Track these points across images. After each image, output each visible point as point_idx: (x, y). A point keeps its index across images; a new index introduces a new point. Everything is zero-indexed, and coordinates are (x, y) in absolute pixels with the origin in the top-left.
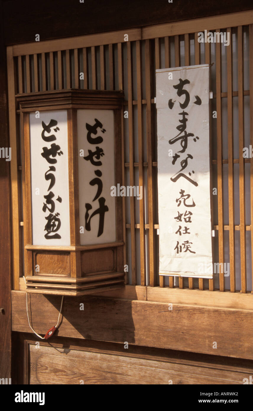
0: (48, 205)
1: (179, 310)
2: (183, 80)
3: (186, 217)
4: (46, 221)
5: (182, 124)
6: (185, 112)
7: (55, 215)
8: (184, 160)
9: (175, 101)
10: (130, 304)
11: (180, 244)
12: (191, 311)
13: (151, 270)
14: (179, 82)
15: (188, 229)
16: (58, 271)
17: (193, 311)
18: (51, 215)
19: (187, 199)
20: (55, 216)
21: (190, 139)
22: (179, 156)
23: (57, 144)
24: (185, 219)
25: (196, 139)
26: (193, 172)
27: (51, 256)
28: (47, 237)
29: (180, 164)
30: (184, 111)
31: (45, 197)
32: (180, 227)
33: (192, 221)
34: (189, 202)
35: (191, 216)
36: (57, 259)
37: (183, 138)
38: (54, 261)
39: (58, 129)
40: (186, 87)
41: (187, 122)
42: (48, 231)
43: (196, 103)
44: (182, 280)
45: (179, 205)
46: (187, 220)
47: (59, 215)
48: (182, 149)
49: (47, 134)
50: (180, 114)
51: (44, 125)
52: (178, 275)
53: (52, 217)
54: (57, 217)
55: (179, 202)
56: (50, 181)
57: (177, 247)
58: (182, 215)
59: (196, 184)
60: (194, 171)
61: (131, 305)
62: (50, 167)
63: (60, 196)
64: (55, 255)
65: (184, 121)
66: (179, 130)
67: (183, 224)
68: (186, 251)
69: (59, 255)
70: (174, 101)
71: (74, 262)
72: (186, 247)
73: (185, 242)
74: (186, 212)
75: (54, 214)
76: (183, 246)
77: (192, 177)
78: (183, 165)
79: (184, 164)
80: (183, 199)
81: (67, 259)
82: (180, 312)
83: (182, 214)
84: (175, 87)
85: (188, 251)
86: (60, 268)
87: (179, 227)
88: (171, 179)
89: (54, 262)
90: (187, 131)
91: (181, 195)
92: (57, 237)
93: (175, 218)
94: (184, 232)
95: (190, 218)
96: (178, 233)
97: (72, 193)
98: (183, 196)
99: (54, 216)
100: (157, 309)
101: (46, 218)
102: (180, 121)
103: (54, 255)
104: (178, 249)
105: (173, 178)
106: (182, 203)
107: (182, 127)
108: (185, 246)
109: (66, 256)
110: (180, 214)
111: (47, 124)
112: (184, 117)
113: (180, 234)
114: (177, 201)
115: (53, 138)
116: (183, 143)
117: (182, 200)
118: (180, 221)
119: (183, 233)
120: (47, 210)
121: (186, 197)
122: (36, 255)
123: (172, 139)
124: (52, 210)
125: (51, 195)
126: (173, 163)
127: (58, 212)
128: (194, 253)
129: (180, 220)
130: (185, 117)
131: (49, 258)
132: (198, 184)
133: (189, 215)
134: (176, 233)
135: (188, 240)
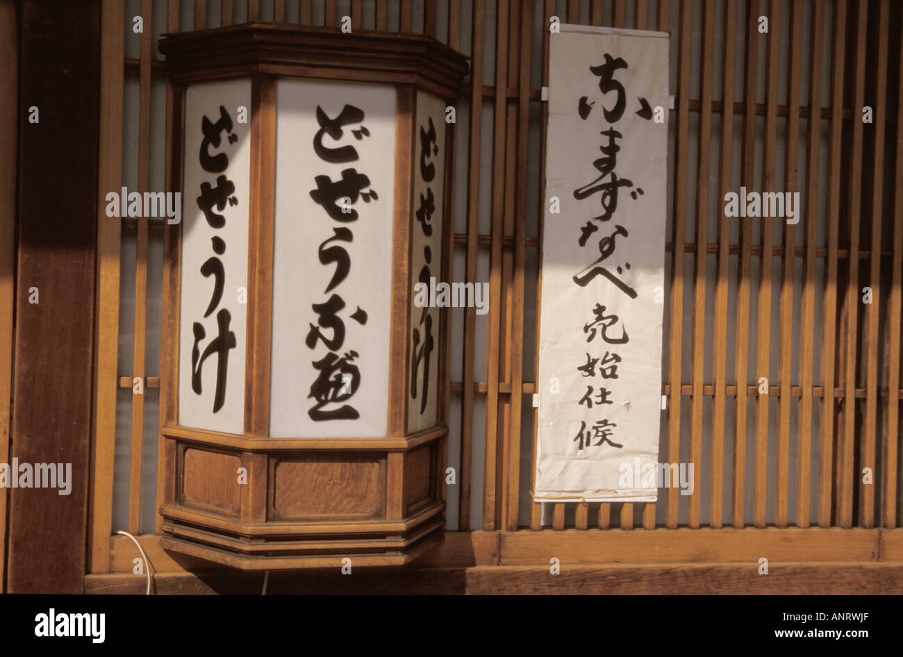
0: (323, 331)
1: (584, 580)
2: (614, 58)
3: (605, 366)
4: (316, 374)
5: (608, 156)
6: (614, 129)
7: (344, 357)
8: (607, 238)
9: (594, 103)
10: (463, 576)
11: (589, 427)
12: (612, 577)
13: (511, 492)
14: (603, 62)
15: (609, 393)
16: (341, 504)
17: (614, 578)
18: (331, 357)
19: (610, 324)
20: (343, 361)
21: (623, 191)
22: (595, 229)
23: (359, 171)
24: (603, 371)
25: (638, 194)
26: (628, 266)
27: (322, 465)
28: (316, 415)
29: (598, 245)
30: (611, 129)
31: (316, 308)
32: (590, 390)
33: (619, 376)
34: (614, 332)
35: (617, 364)
36: (339, 473)
37: (608, 189)
38: (330, 480)
39: (365, 131)
40: (619, 75)
41: (617, 153)
42: (318, 399)
43: (639, 113)
44: (586, 510)
45: (590, 339)
46: (608, 372)
47: (354, 358)
48: (603, 212)
49: (328, 142)
50: (603, 133)
51: (321, 116)
52: (579, 498)
53: (334, 363)
54: (349, 362)
55: (590, 333)
56: (333, 266)
57: (580, 435)
58: (595, 361)
59: (632, 293)
60: (630, 263)
61: (466, 578)
62: (335, 230)
63: (362, 308)
64: (334, 462)
65: (612, 150)
66: (600, 169)
67: (598, 382)
68: (600, 443)
69: (346, 462)
70: (592, 102)
71: (397, 478)
72: (600, 434)
73: (599, 422)
74: (607, 354)
75: (340, 353)
76: (593, 432)
77: (624, 278)
78: (606, 248)
79: (608, 247)
80: (602, 326)
81: (370, 473)
82: (586, 583)
83: (598, 359)
84: (595, 70)
85: (605, 442)
86: (348, 496)
87: (587, 389)
88: (575, 279)
89: (331, 483)
90: (617, 174)
91: (597, 315)
92: (349, 413)
93: (580, 369)
94: (600, 399)
95: (614, 368)
96: (586, 402)
97: (403, 301)
98: (600, 318)
99: (342, 359)
100: (531, 582)
101: (317, 365)
102: (603, 149)
103: (330, 462)
104: (583, 439)
105: (580, 277)
106: (599, 335)
107: (606, 163)
108: (598, 431)
109: (368, 464)
110: (593, 359)
111: (332, 116)
112: (612, 141)
113: (590, 405)
114: (586, 329)
115: (348, 154)
116: (608, 200)
117: (599, 329)
118: (590, 377)
119: (597, 403)
120: (320, 342)
121: (607, 322)
122: (276, 465)
123: (581, 187)
124: (336, 343)
125: (337, 303)
126: (582, 242)
127: (355, 350)
128: (620, 446)
129: (592, 374)
130: (614, 142)
131: (315, 470)
132: (638, 293)
133: (614, 361)
134: (581, 402)
135: (607, 419)
